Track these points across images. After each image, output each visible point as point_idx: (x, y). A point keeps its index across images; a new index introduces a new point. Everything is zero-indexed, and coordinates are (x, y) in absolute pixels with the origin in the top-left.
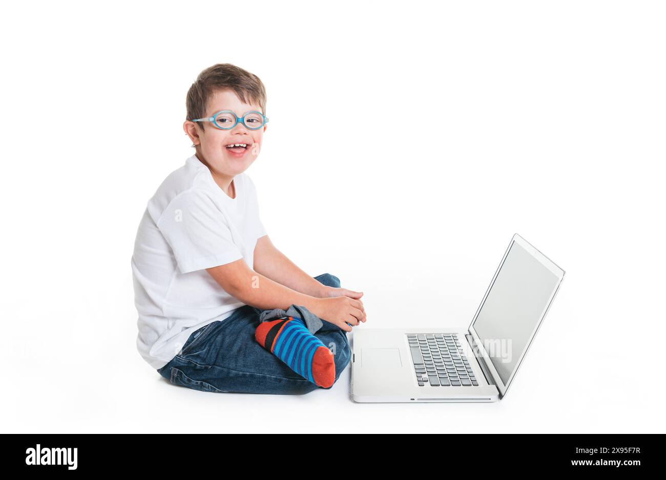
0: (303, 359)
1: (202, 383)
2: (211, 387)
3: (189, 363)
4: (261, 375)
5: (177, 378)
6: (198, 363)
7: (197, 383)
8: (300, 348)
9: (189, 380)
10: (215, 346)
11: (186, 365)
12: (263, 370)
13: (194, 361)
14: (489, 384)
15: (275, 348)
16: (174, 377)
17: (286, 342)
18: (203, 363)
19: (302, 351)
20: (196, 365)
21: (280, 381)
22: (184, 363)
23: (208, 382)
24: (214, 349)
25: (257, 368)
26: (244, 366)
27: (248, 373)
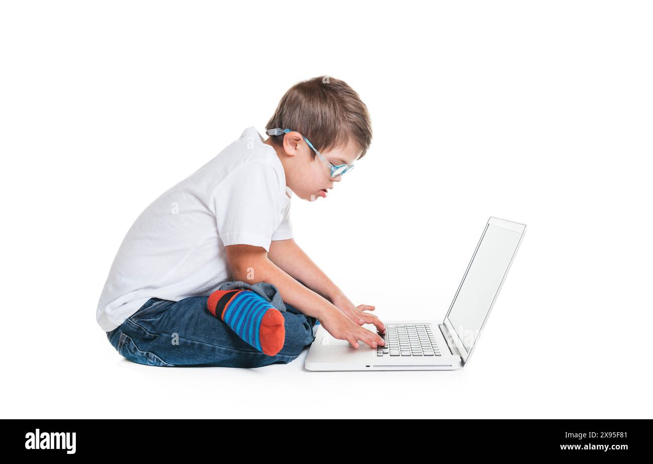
0: (252, 323)
1: (147, 354)
2: (157, 359)
3: (139, 329)
4: (210, 345)
5: (124, 345)
6: (148, 330)
7: (143, 354)
8: (251, 312)
9: (135, 349)
10: (169, 314)
11: (135, 330)
12: (213, 340)
13: (144, 327)
14: (452, 354)
15: (225, 315)
16: (121, 343)
17: (237, 309)
18: (153, 332)
19: (252, 315)
20: (145, 333)
21: (231, 353)
22: (134, 328)
23: (154, 353)
24: (166, 317)
25: (207, 337)
26: (194, 334)
27: (197, 342)
